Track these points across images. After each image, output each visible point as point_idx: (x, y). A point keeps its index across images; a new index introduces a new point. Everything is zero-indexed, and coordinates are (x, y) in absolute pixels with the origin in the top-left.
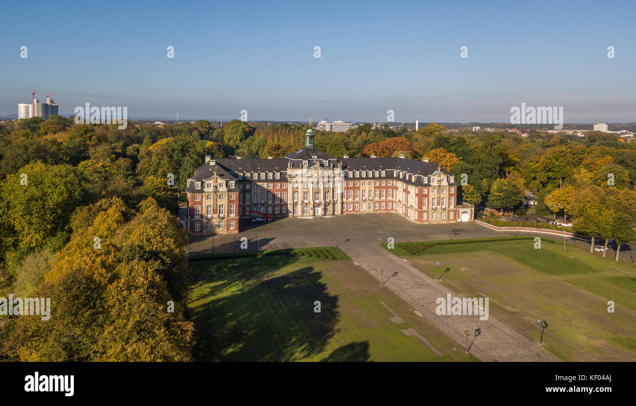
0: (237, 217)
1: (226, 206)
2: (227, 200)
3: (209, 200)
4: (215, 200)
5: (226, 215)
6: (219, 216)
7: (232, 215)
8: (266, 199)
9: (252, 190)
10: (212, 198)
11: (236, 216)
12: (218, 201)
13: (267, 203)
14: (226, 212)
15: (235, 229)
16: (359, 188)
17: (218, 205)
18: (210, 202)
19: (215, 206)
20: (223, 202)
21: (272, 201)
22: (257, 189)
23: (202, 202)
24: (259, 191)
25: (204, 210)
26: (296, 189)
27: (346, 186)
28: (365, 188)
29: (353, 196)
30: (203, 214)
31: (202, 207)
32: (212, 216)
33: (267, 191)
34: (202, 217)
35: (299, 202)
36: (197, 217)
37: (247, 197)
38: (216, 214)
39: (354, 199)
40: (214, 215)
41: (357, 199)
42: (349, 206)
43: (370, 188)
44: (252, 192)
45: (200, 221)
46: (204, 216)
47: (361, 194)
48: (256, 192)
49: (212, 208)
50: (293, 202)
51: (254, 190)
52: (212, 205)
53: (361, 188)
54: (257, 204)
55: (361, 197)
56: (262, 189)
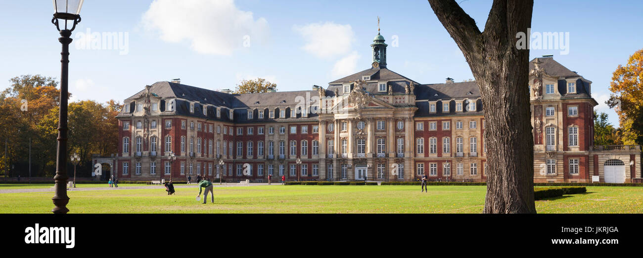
1: (160, 138)
2: (160, 130)
3: (139, 129)
4: (146, 130)
5: (159, 152)
6: (150, 153)
7: (168, 154)
8: (286, 151)
9: (266, 135)
10: (143, 126)
12: (150, 130)
13: (289, 157)
14: (160, 147)
16: (449, 133)
17: (150, 136)
18: (141, 132)
19: (145, 139)
20: (156, 132)
21: (296, 155)
22: (273, 135)
23: (131, 132)
24: (276, 138)
25: (132, 144)
26: (332, 135)
27: (423, 130)
28: (462, 134)
29: (438, 148)
30: (132, 150)
31: (131, 139)
32: (142, 153)
33: (287, 137)
34: (130, 155)
35: (335, 156)
36: (125, 155)
37: (260, 147)
38: (148, 150)
39: (440, 155)
40: (144, 153)
41: (446, 155)
42: (430, 168)
43: (471, 133)
44: (267, 139)
45: (128, 160)
46: (133, 154)
47: (453, 145)
48: (271, 140)
49: (142, 141)
50: (326, 157)
51: (269, 136)
52: (143, 136)
53: (453, 133)
54: (273, 159)
55: (454, 151)
56: (280, 135)
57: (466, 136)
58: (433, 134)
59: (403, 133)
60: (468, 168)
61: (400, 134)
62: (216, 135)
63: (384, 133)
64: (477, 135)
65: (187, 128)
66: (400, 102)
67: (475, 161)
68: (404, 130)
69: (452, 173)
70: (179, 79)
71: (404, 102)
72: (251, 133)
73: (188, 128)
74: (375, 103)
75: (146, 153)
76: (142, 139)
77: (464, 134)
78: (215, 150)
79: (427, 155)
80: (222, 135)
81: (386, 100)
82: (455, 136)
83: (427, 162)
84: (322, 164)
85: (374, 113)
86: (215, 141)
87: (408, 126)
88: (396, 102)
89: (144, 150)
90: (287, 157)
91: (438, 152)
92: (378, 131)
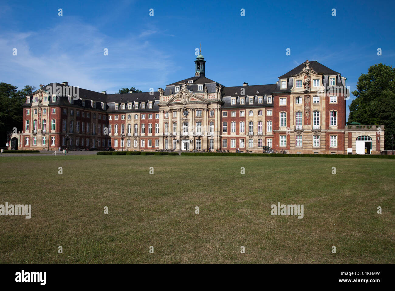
0: (57, 134)
1: (48, 121)
2: (48, 115)
3: (35, 115)
4: (40, 115)
5: (48, 130)
6: (42, 131)
7: (53, 131)
8: (139, 131)
9: (126, 120)
10: (38, 113)
11: (56, 132)
12: (42, 115)
13: (140, 135)
14: (48, 127)
15: (55, 147)
16: (244, 119)
17: (42, 119)
18: (36, 117)
19: (39, 121)
20: (46, 117)
21: (144, 133)
22: (130, 120)
23: (30, 116)
24: (132, 123)
25: (31, 125)
26: (167, 120)
27: (227, 116)
28: (253, 119)
29: (236, 129)
30: (31, 129)
31: (30, 121)
32: (37, 131)
33: (139, 121)
34: (30, 132)
35: (169, 134)
36: (27, 132)
37: (122, 128)
38: (40, 129)
39: (238, 133)
40: (39, 130)
41: (242, 134)
42: (231, 142)
43: (259, 118)
44: (127, 123)
45: (29, 135)
46: (31, 131)
47: (247, 127)
48: (129, 123)
49: (37, 123)
50: (164, 134)
51: (128, 120)
52: (37, 119)
53: (247, 118)
54: (130, 137)
55: (247, 131)
56: (135, 120)
57: (255, 121)
58: (234, 119)
59: (213, 119)
60: (257, 142)
61: (211, 120)
62: (92, 120)
63: (201, 119)
64: (263, 120)
65: (67, 114)
66: (212, 98)
67: (262, 138)
68: (214, 117)
69: (245, 146)
70: (67, 82)
71: (214, 98)
72: (117, 119)
73: (69, 114)
74: (195, 98)
75: (39, 131)
76: (37, 121)
77: (254, 119)
78: (91, 129)
79: (229, 133)
80: (97, 120)
81: (202, 96)
82: (248, 121)
83: (229, 138)
84: (161, 139)
85: (195, 105)
86: (91, 124)
87: (217, 114)
88: (209, 98)
89: (38, 129)
90: (139, 135)
91: (237, 132)
92: (197, 117)
